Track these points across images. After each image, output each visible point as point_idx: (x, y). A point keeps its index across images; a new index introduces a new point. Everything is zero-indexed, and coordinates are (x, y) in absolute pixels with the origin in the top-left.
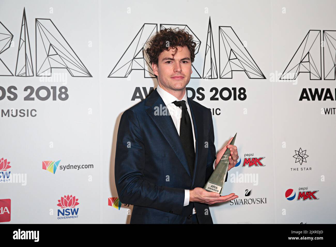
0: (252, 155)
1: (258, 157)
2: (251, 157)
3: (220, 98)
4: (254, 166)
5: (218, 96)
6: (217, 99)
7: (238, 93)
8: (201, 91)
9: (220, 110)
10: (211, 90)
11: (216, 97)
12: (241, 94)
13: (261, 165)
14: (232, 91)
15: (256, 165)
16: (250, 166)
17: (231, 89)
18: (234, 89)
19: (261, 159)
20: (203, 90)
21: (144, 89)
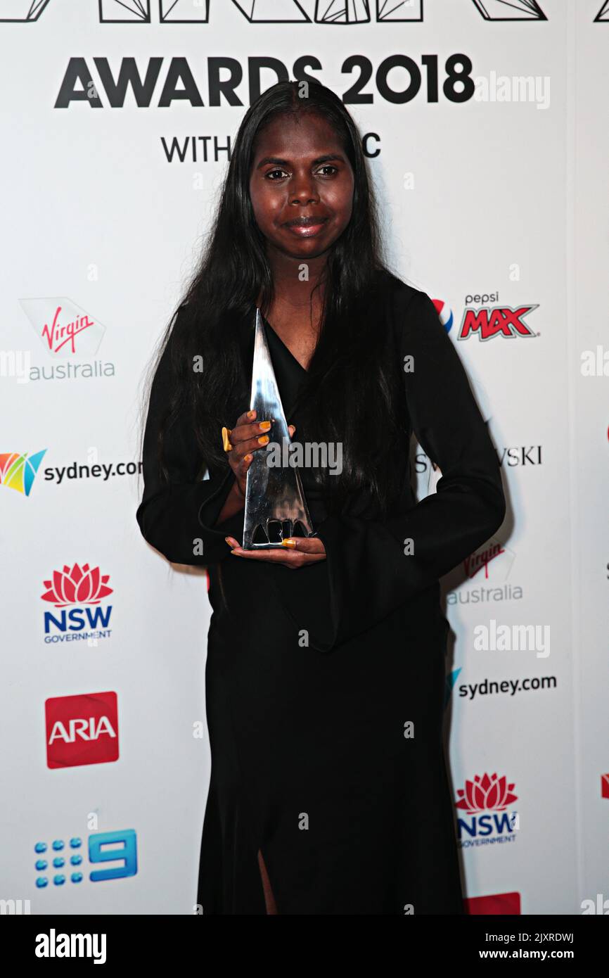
0: (493, 298)
1: (514, 307)
2: (490, 306)
3: (378, 97)
4: (499, 338)
5: (371, 87)
6: (368, 99)
7: (442, 76)
8: (308, 70)
9: (378, 139)
10: (347, 68)
11: (363, 91)
12: (453, 77)
13: (524, 331)
14: (423, 70)
15: (508, 333)
16: (485, 336)
17: (418, 61)
18: (430, 61)
19: (524, 310)
20: (316, 65)
21: (102, 64)
